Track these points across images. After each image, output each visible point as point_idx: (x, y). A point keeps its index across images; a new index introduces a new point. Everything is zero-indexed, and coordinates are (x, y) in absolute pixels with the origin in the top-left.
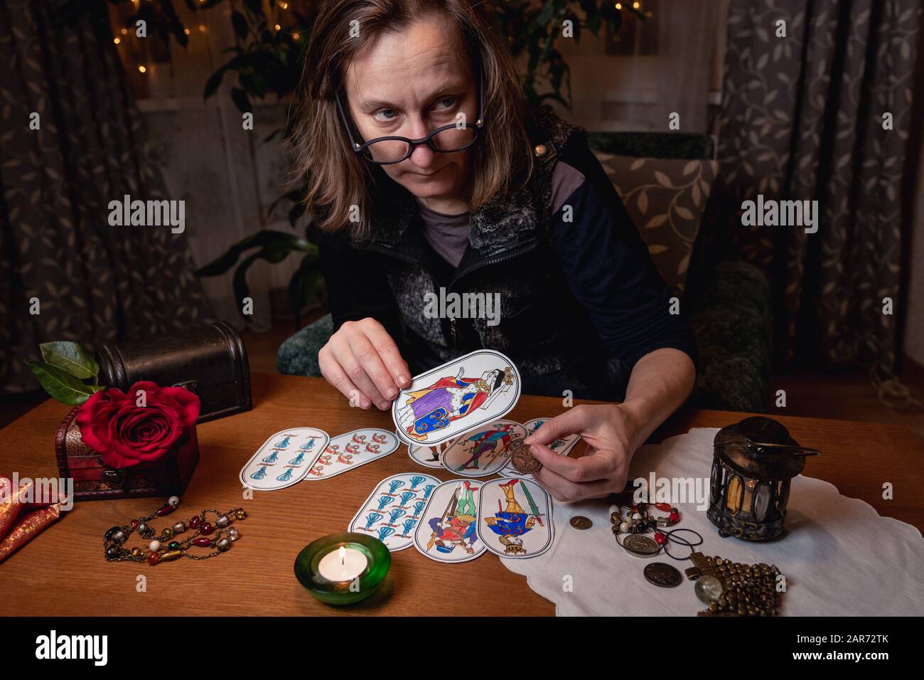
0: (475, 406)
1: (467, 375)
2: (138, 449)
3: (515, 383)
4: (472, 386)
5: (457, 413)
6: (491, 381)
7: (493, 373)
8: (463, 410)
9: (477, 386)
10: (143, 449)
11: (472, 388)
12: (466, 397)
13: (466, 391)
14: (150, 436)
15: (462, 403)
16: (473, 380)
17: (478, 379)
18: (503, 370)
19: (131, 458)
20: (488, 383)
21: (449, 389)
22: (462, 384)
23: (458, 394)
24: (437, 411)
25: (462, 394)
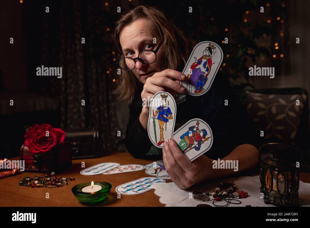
0: (210, 65)
1: (198, 58)
2: (40, 147)
3: (216, 47)
4: (203, 60)
5: (206, 73)
6: (208, 53)
7: (206, 50)
8: (207, 70)
9: (205, 59)
10: (42, 148)
11: (204, 61)
12: (204, 65)
13: (203, 63)
14: (45, 144)
15: (205, 68)
16: (202, 58)
17: (203, 56)
18: (209, 46)
19: (37, 150)
20: (208, 54)
21: (197, 68)
22: (199, 62)
23: (201, 66)
24: (199, 78)
25: (202, 65)
